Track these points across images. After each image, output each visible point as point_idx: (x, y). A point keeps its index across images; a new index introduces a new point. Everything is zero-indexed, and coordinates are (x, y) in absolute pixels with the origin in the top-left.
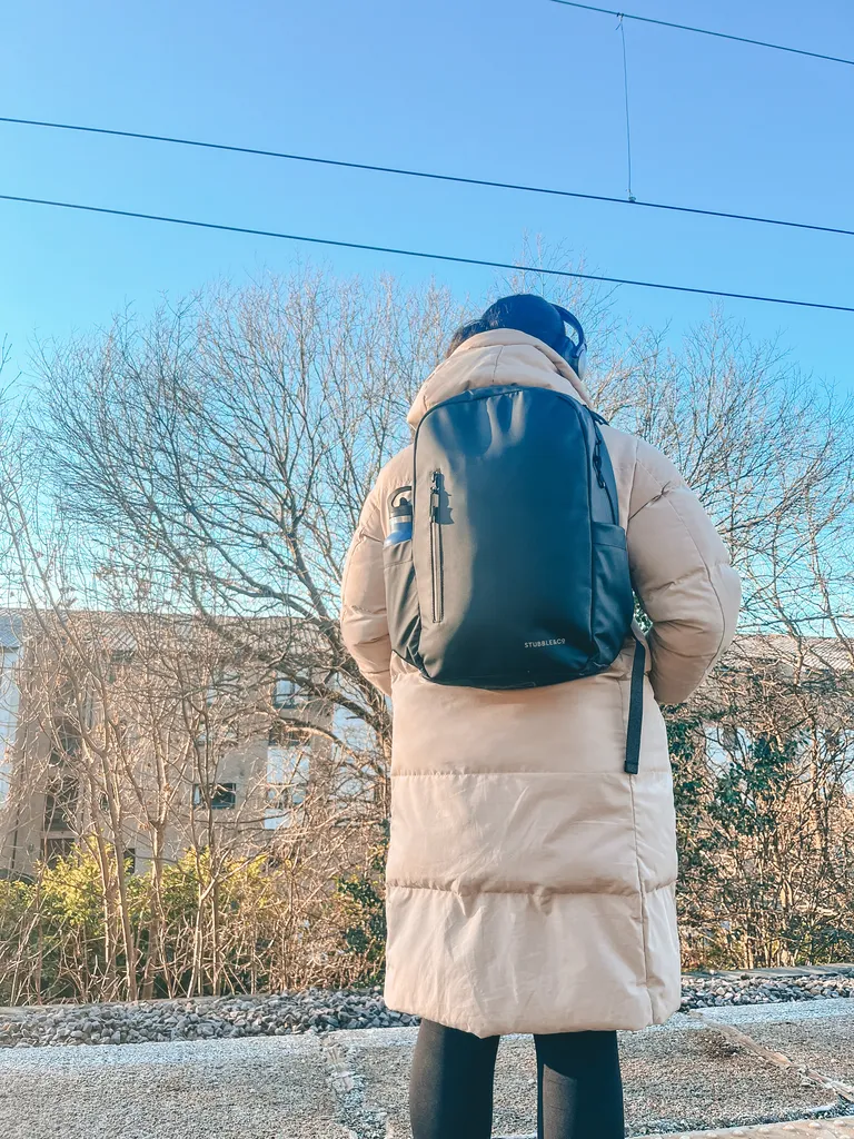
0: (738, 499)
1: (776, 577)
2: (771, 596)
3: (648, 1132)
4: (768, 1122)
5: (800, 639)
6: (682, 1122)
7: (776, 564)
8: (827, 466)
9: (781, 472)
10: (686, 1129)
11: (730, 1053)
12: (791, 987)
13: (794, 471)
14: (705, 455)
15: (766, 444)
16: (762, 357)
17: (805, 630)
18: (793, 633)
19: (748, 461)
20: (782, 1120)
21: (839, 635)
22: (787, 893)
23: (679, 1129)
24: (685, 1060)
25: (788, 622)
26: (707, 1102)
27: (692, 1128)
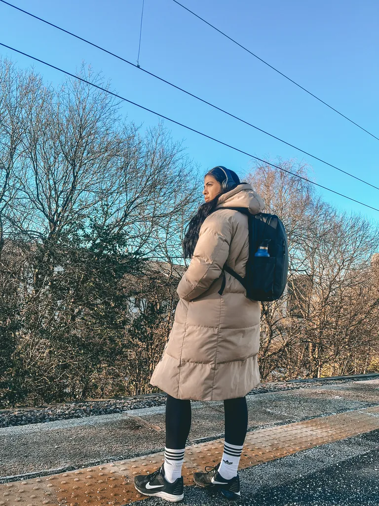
0: (158, 205)
1: (167, 239)
2: (164, 246)
3: (107, 462)
4: (154, 453)
5: (172, 265)
6: (121, 456)
7: (167, 233)
8: (193, 198)
9: (175, 197)
10: (123, 459)
11: (138, 428)
12: (153, 401)
13: (180, 198)
14: (147, 184)
15: (172, 184)
16: (176, 148)
17: (175, 262)
18: (170, 262)
19: (164, 190)
20: (159, 452)
21: (186, 265)
22: (153, 365)
23: (120, 460)
24: (121, 432)
25: (169, 258)
26: (131, 447)
27: (125, 459)
